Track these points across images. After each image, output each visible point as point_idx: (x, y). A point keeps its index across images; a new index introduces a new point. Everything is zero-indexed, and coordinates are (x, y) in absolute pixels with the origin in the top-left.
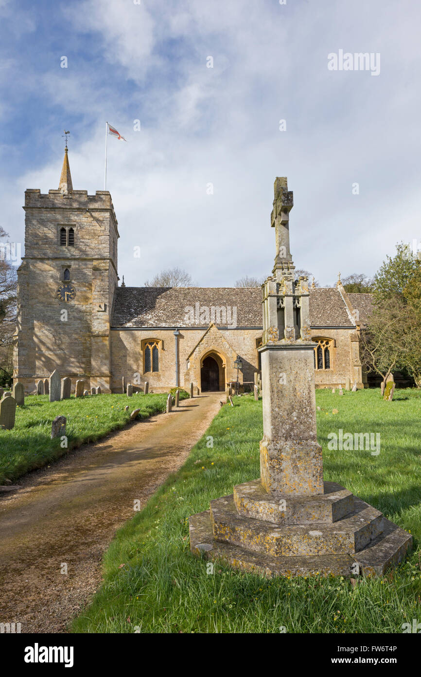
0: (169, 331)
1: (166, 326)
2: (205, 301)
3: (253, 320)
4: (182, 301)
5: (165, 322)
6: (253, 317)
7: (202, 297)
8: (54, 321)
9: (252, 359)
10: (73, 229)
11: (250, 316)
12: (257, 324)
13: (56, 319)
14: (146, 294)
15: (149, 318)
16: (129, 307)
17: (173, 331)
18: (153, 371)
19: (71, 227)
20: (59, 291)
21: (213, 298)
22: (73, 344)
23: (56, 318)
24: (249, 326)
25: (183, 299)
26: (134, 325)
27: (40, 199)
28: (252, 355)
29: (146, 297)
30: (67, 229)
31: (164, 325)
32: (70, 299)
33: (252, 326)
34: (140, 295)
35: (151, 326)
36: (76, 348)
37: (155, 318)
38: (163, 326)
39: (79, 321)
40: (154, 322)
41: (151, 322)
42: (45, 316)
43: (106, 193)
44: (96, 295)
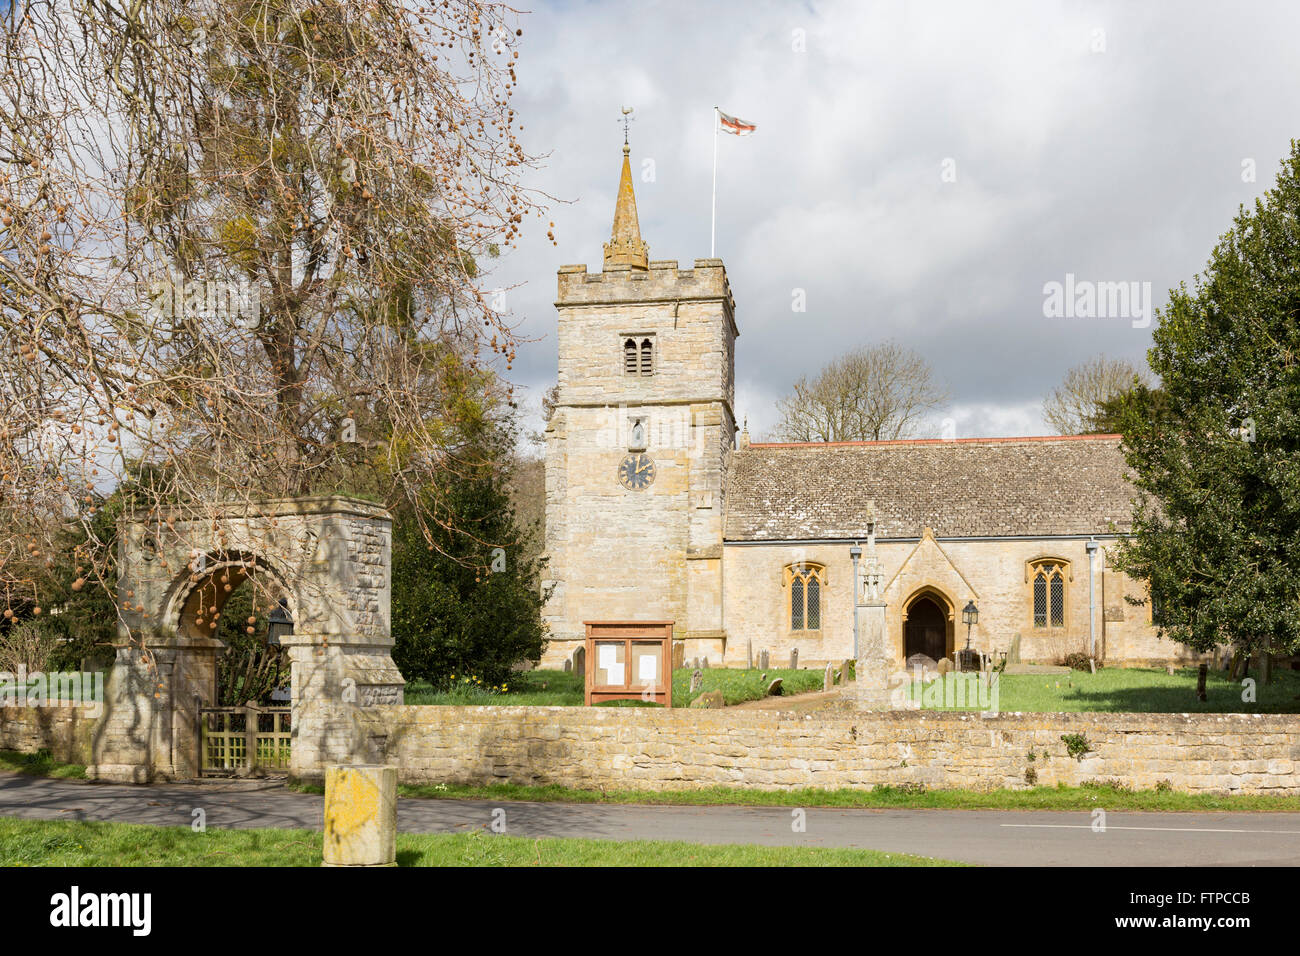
0: (840, 546)
1: (837, 536)
2: (923, 478)
3: (1024, 520)
4: (872, 480)
5: (835, 526)
6: (1025, 513)
7: (915, 469)
8: (615, 528)
9: (1019, 603)
10: (651, 341)
11: (1019, 511)
12: (1030, 528)
13: (618, 525)
14: (794, 467)
15: (801, 518)
16: (760, 497)
17: (848, 547)
18: (810, 626)
19: (645, 338)
20: (624, 468)
21: (940, 471)
22: (651, 574)
23: (619, 522)
24: (1013, 533)
25: (875, 476)
26: (769, 534)
27: (587, 285)
28: (1017, 595)
29: (795, 472)
30: (639, 341)
31: (830, 533)
32: (644, 484)
33: (1020, 533)
34: (782, 467)
35: (804, 537)
36: (655, 581)
37: (812, 519)
38: (830, 536)
39: (662, 528)
40: (811, 528)
41: (805, 528)
42: (597, 518)
43: (716, 264)
44: (695, 476)
